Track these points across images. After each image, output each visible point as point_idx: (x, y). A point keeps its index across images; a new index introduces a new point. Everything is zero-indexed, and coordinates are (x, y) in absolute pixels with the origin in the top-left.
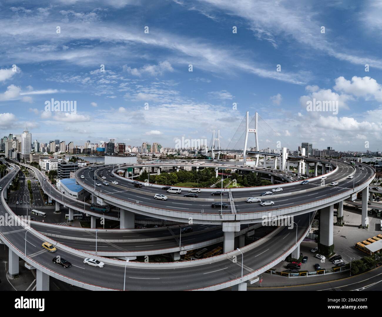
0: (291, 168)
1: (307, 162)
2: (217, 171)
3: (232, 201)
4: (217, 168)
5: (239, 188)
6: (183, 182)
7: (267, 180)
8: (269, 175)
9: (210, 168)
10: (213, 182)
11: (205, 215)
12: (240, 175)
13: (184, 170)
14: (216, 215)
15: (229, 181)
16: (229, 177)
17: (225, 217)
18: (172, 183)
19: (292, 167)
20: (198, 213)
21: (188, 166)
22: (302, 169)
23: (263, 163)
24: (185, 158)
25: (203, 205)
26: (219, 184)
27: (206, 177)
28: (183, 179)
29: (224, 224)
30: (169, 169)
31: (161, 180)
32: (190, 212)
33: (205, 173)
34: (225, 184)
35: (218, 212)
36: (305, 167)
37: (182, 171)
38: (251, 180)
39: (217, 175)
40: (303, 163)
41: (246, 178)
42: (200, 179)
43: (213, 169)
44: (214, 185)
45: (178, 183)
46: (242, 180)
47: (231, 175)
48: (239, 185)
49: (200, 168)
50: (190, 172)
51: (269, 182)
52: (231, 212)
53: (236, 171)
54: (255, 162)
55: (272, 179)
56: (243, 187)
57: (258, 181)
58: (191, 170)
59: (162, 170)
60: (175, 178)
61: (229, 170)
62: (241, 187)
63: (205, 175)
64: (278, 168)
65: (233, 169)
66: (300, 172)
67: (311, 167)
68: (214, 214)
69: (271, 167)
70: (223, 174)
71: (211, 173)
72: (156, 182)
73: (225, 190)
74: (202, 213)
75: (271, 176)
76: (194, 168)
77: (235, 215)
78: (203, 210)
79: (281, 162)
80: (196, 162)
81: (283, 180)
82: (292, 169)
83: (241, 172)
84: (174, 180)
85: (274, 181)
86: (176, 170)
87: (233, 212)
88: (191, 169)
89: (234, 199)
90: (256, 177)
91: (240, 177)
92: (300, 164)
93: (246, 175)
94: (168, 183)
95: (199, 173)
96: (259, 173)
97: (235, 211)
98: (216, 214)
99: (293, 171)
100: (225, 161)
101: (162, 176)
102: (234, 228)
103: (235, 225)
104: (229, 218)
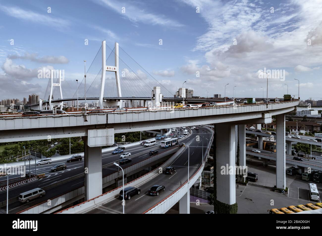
102: (105, 138)
103: (107, 133)
104: (98, 121)
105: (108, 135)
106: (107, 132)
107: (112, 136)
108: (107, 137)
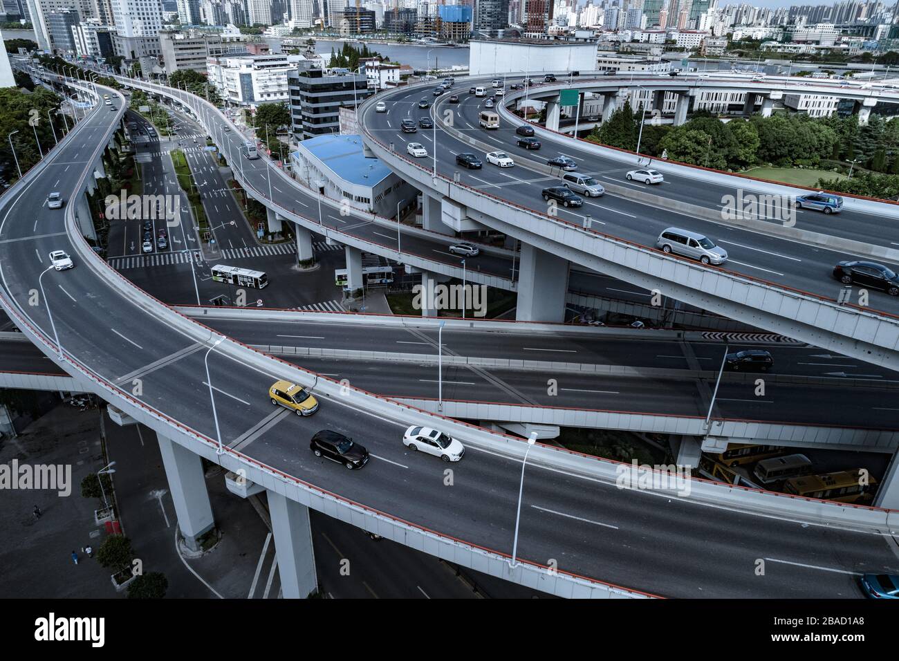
6: (780, 165)
11: (852, 314)
13: (795, 110)
18: (729, 161)
21: (820, 96)
24: (814, 59)
28: (785, 150)
30: (728, 102)
31: (686, 148)
37: (787, 117)
42: (864, 157)
45: (758, 164)
49: (881, 109)
50: (825, 121)
58: (830, 115)
59: (696, 107)
60: (746, 142)
72: (664, 155)
76: (850, 107)
80: (864, 79)
84: (741, 153)
86: (758, 108)
88: (833, 109)
94: (712, 161)
95: (868, 129)
101: (693, 133)
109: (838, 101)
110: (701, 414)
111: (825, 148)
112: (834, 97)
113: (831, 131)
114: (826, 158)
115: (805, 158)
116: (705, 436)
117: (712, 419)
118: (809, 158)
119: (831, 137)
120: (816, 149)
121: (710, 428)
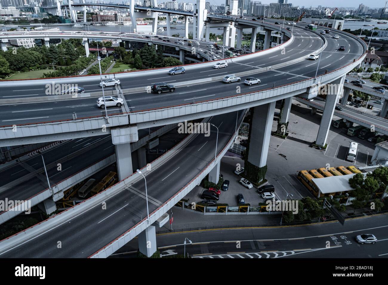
0: (212, 36)
1: (241, 26)
2: (87, 46)
3: (120, 93)
4: (86, 39)
5: (128, 71)
6: (23, 71)
7: (174, 57)
8: (176, 49)
9: (72, 40)
10: (82, 65)
11: (80, 122)
12: (128, 50)
13: (17, 46)
14: (98, 119)
15: (110, 62)
16: (110, 55)
17: (114, 121)
19: (214, 35)
20: (68, 121)
21: (25, 39)
22: (230, 40)
23: (165, 28)
24: (14, 23)
25: (73, 107)
26: (95, 68)
27: (67, 57)
28: (22, 64)
29: (114, 133)
32: (52, 122)
33: (65, 50)
34: (104, 68)
35: (102, 114)
36: (236, 36)
37: (15, 50)
38: (147, 58)
39: (88, 53)
40: (232, 27)
41: (139, 55)
42: (56, 61)
43: (78, 42)
44: (85, 70)
45: (13, 73)
46: (133, 59)
47: (112, 51)
48: (129, 66)
49: (52, 41)
50: (32, 49)
51: (177, 60)
52: (121, 112)
53: (120, 43)
54: (151, 26)
55: (181, 56)
56: (135, 71)
57: (160, 58)
58: (34, 46)
60: (2, 64)
61: (107, 43)
62: (131, 71)
63: (66, 54)
64: (191, 37)
65: (116, 40)
66: (227, 44)
67: (245, 35)
68: (95, 117)
69: (178, 36)
70: (98, 50)
71: (75, 49)
73: (106, 77)
74: (74, 119)
75: (179, 51)
76: (40, 42)
77: (129, 115)
78: (75, 114)
79: (197, 27)
80: (40, 30)
81: (198, 57)
82: (213, 38)
83: (130, 45)
84: (2, 69)
85: (185, 59)
87: (124, 111)
88: (34, 44)
89: (123, 91)
90: (155, 53)
91: (128, 53)
92: (228, 29)
93: (139, 50)
95: (51, 50)
96: (159, 46)
97: (128, 110)
98: (97, 117)
99: (215, 43)
100: (98, 25)
102: (128, 137)
103: (130, 132)
104: (120, 122)
105: (131, 133)
106: (130, 130)
107: (136, 134)
108: (131, 136)
109: (34, 40)
110: (46, 188)
111: (39, 60)
112: (32, 39)
113: (38, 53)
114: (41, 64)
115: (33, 66)
116: (53, 195)
117: (52, 187)
118: (35, 66)
119: (39, 55)
120: (36, 61)
121: (53, 191)
